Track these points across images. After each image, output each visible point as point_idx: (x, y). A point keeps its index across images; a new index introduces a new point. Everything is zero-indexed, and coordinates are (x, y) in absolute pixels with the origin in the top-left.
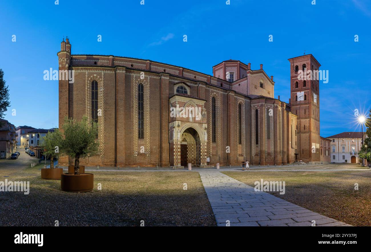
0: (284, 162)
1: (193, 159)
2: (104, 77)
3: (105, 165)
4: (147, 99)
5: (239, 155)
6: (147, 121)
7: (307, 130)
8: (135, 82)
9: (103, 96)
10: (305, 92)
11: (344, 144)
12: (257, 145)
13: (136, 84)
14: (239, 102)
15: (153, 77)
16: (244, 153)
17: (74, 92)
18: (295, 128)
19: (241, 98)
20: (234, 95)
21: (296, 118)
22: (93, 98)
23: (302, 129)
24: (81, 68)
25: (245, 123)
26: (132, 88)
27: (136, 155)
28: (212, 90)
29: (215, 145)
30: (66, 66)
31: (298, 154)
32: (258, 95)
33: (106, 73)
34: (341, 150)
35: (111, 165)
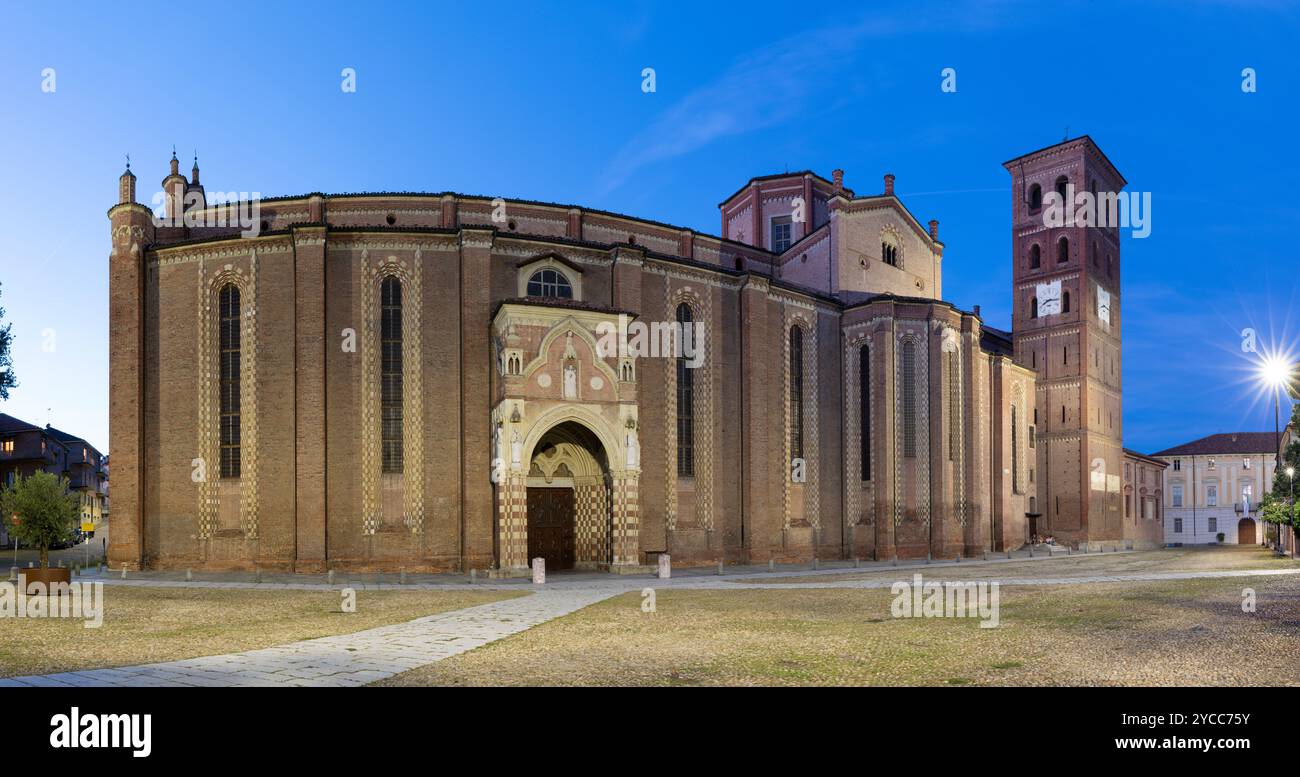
0: (973, 547)
1: (595, 541)
2: (257, 271)
3: (262, 565)
4: (413, 330)
5: (794, 523)
6: (413, 407)
7: (1072, 424)
8: (365, 273)
9: (255, 334)
10: (1064, 284)
11: (1216, 478)
12: (867, 482)
13: (372, 281)
14: (789, 321)
15: (434, 248)
16: (816, 513)
17: (161, 331)
18: (1027, 419)
19: (799, 304)
20: (764, 289)
21: (1034, 380)
22: (223, 345)
23: (1055, 421)
24: (184, 250)
25: (819, 400)
26: (354, 295)
27: (373, 532)
28: (677, 275)
29: (689, 486)
30: (133, 250)
31: (1038, 516)
32: (871, 291)
33: (263, 256)
34: (1202, 498)
35: (283, 567)
